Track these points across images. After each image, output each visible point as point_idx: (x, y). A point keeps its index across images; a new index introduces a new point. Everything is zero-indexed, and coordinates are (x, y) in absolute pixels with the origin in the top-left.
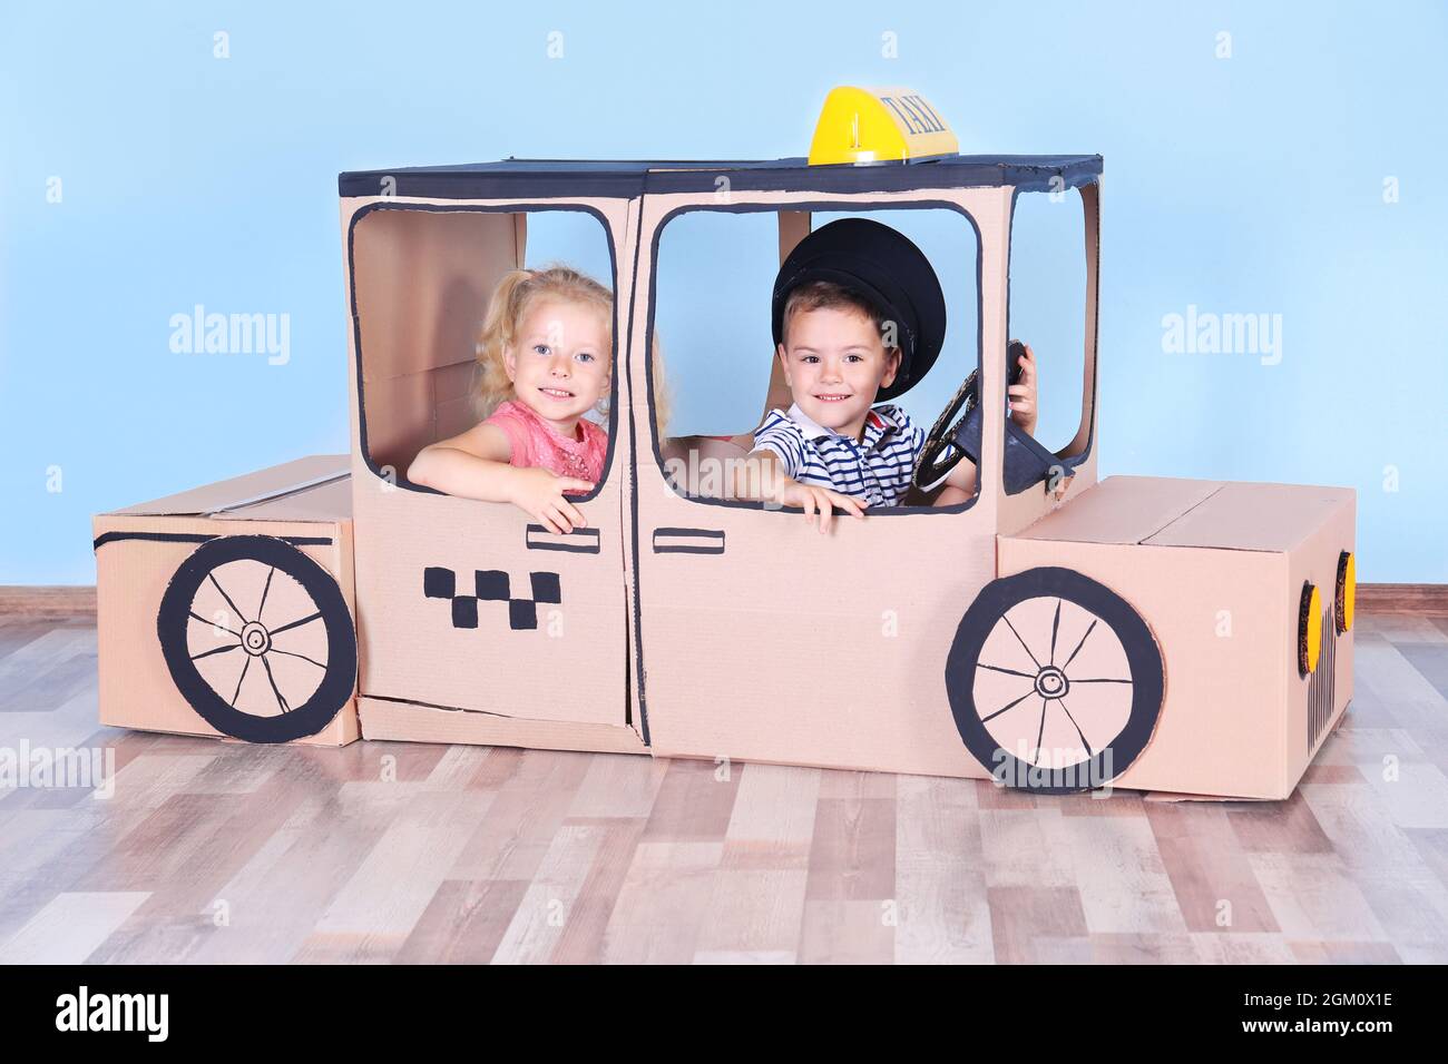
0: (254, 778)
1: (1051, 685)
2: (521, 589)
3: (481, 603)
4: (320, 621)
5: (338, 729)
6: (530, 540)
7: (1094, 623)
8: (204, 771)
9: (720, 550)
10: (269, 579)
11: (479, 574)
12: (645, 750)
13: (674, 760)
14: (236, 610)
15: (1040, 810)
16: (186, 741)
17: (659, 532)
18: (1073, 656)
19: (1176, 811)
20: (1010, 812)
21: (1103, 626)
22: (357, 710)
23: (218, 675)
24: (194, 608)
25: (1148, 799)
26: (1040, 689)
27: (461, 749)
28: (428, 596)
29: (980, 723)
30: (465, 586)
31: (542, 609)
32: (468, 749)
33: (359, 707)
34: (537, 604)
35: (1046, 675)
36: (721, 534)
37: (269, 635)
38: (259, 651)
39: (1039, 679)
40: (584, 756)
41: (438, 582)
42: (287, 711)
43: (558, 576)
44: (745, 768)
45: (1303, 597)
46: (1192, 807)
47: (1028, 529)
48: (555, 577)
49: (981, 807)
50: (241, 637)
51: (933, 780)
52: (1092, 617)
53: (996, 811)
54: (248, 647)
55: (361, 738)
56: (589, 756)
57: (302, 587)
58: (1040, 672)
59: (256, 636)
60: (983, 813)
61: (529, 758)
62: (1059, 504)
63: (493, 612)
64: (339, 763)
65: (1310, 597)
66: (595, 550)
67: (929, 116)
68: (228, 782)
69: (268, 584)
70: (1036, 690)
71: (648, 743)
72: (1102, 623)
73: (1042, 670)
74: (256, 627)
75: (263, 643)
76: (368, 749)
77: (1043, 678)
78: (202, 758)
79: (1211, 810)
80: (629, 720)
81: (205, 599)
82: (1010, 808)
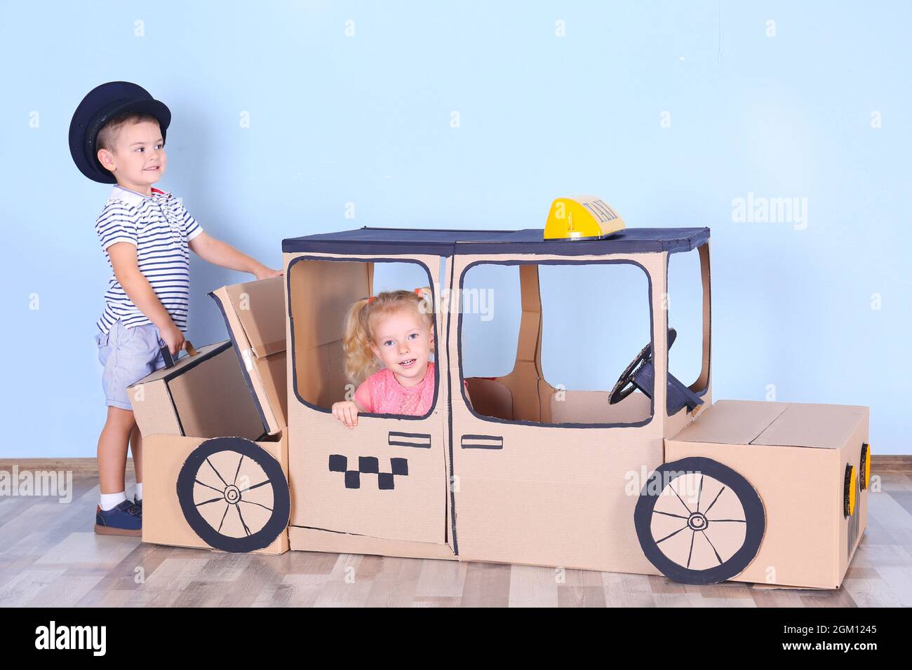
0: (233, 572)
1: (697, 522)
2: (385, 467)
3: (362, 475)
4: (270, 484)
5: (278, 545)
6: (391, 440)
7: (723, 488)
8: (204, 568)
9: (500, 447)
10: (241, 462)
11: (361, 459)
12: (455, 558)
13: (470, 563)
14: (222, 479)
15: (689, 594)
16: (191, 551)
17: (465, 437)
18: (711, 506)
19: (769, 595)
20: (672, 595)
21: (728, 490)
22: (288, 533)
23: (210, 515)
24: (198, 478)
25: (754, 587)
26: (691, 525)
27: (346, 556)
28: (331, 470)
29: (655, 544)
30: (353, 465)
31: (397, 479)
32: (350, 556)
33: (289, 532)
34: (394, 476)
35: (694, 518)
36: (501, 438)
37: (240, 492)
38: (234, 502)
39: (690, 519)
40: (417, 560)
41: (337, 463)
42: (249, 534)
43: (406, 460)
44: (512, 567)
45: (846, 473)
46: (778, 592)
47: (679, 434)
48: (405, 461)
49: (653, 592)
50: (224, 493)
51: (623, 575)
52: (722, 485)
53: (663, 595)
54: (228, 500)
55: (290, 549)
56: (420, 560)
57: (259, 466)
58: (691, 516)
59: (233, 493)
60: (655, 595)
61: (386, 562)
62: (694, 419)
63: (369, 480)
64: (278, 564)
65: (851, 473)
66: (428, 446)
67: (609, 211)
68: (219, 574)
69: (240, 464)
70: (688, 525)
71: (457, 553)
72: (727, 488)
73: (692, 514)
74: (233, 488)
75: (237, 497)
76: (294, 556)
77: (692, 519)
78: (202, 560)
79: (790, 594)
80: (446, 541)
81: (204, 472)
82: (670, 593)
